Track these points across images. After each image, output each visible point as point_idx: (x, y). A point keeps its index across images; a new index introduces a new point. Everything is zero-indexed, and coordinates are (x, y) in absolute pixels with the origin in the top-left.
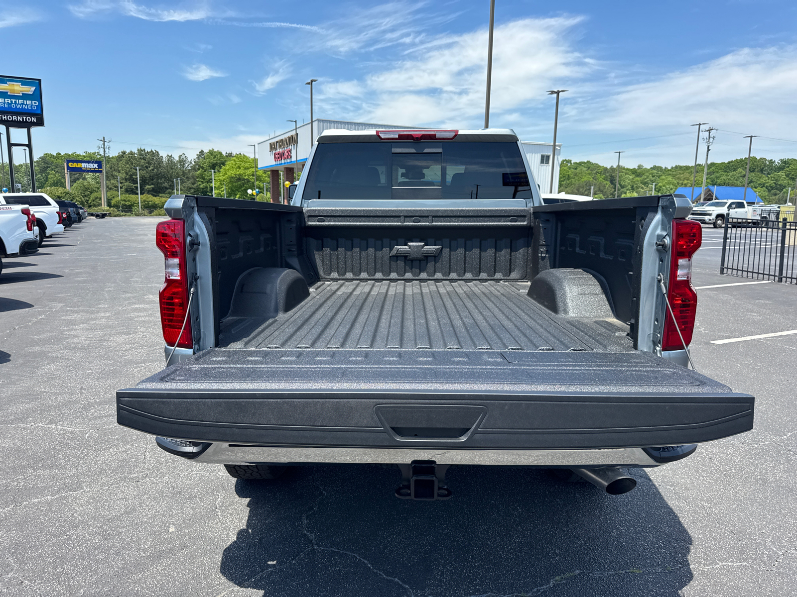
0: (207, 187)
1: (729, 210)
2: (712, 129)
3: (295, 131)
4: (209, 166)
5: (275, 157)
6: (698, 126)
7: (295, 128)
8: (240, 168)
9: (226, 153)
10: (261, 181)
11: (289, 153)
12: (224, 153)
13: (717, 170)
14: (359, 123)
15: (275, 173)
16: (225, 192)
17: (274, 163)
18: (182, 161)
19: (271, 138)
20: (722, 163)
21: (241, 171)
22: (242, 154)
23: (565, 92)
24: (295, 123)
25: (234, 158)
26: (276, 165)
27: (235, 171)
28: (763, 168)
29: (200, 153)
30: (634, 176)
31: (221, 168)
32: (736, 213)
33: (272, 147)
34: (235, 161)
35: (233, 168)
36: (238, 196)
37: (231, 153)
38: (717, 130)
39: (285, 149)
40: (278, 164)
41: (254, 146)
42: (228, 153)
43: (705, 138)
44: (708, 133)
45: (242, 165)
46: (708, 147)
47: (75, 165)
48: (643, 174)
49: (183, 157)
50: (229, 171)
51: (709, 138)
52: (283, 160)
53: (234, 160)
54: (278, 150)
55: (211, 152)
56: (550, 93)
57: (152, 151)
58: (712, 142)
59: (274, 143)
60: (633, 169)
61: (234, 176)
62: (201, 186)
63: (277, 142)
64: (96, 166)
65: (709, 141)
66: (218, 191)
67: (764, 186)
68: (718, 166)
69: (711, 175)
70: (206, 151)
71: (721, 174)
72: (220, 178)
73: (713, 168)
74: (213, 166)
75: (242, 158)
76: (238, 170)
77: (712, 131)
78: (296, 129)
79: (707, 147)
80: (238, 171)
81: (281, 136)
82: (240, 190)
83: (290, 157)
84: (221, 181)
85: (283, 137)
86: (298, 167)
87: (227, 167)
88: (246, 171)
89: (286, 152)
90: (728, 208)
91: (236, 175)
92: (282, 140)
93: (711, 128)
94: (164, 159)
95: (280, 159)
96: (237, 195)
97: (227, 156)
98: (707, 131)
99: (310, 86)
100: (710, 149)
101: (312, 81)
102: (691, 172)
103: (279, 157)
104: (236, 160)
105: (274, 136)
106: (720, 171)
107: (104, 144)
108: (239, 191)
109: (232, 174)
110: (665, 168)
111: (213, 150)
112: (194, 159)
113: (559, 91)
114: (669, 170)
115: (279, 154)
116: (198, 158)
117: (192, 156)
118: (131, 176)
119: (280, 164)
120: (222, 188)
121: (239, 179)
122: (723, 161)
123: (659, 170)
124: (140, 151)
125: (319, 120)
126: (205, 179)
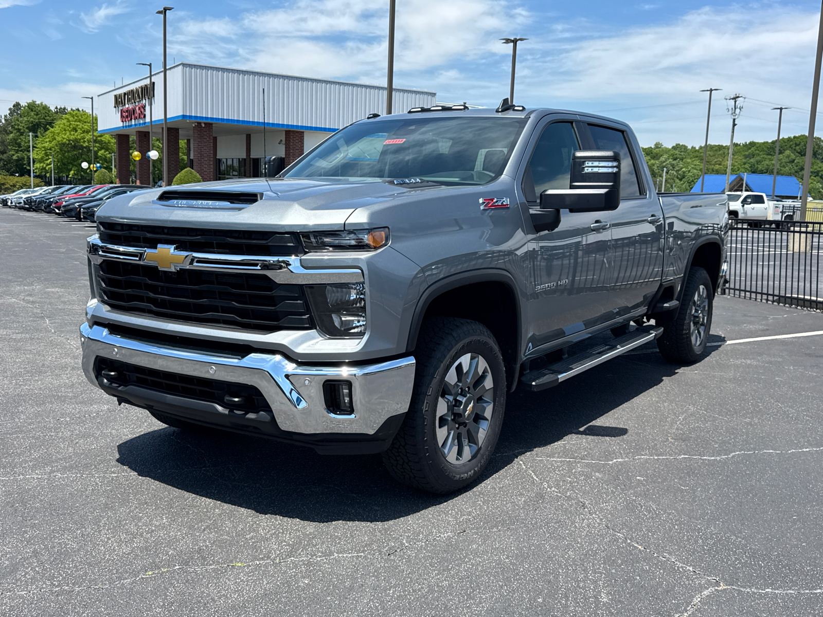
0: (23, 158)
1: (743, 206)
2: (738, 97)
3: (149, 79)
4: (27, 128)
5: (122, 116)
6: (709, 92)
7: (149, 75)
8: (76, 131)
9: (56, 108)
10: (107, 149)
11: (142, 110)
12: (53, 108)
13: (757, 152)
14: (245, 71)
15: (122, 139)
16: (52, 165)
17: (121, 124)
19: (116, 87)
20: (764, 143)
21: (77, 135)
22: (81, 110)
23: (525, 41)
24: (149, 67)
25: (67, 116)
26: (123, 127)
27: (68, 134)
28: (817, 151)
29: (14, 106)
30: (649, 158)
31: (46, 130)
32: (753, 209)
33: (119, 101)
34: (69, 121)
35: (65, 130)
36: (72, 172)
37: (65, 109)
38: (745, 98)
39: (137, 104)
40: (126, 126)
41: (92, 98)
42: (59, 107)
43: (730, 109)
44: (733, 101)
45: (80, 127)
46: (734, 120)
48: (662, 156)
50: (59, 133)
51: (735, 109)
52: (133, 120)
53: (68, 119)
54: (127, 106)
55: (32, 107)
56: (504, 41)
58: (739, 115)
59: (120, 95)
60: (648, 148)
61: (67, 142)
62: (15, 157)
63: (125, 94)
65: (735, 113)
66: (42, 165)
67: (818, 175)
68: (760, 146)
69: (750, 159)
70: (23, 103)
71: (763, 158)
72: (46, 145)
73: (753, 149)
74: (34, 128)
75: (78, 115)
76: (72, 133)
77: (739, 99)
78: (151, 76)
79: (732, 120)
80: (74, 135)
81: (131, 85)
82: (75, 163)
83: (142, 116)
84: (46, 149)
85: (133, 87)
86: (153, 131)
87: (56, 129)
88: (85, 134)
89: (137, 108)
90: (742, 202)
91: (69, 141)
92: (132, 91)
93: (738, 95)
95: (129, 119)
96: (71, 170)
97: (57, 113)
98: (733, 99)
99: (162, 16)
100: (736, 123)
101: (165, 9)
102: (724, 153)
103: (127, 115)
104: (71, 119)
105: (122, 86)
106: (761, 153)
108: (73, 165)
109: (64, 139)
110: (692, 147)
111: (35, 102)
112: (6, 116)
113: (516, 39)
114: (696, 151)
115: (127, 111)
119: (129, 126)
120: (47, 160)
121: (75, 147)
122: (766, 141)
123: (683, 150)
125: (184, 65)
126: (20, 147)
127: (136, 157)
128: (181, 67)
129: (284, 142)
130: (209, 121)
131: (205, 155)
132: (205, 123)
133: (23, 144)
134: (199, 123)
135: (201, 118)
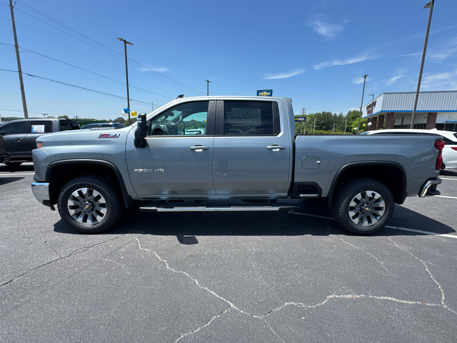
0: (349, 127)
4: (352, 118)
17: (367, 115)
18: (340, 116)
19: (367, 104)
29: (349, 112)
33: (368, 108)
47: (297, 119)
49: (341, 114)
55: (354, 112)
57: (328, 112)
63: (369, 105)
64: (304, 119)
70: (352, 111)
72: (356, 123)
74: (354, 118)
81: (371, 102)
89: (371, 110)
92: (371, 104)
94: (333, 115)
101: (366, 76)
103: (369, 112)
107: (304, 111)
111: (355, 110)
112: (346, 115)
116: (348, 114)
117: (345, 114)
118: (318, 123)
124: (323, 112)
125: (385, 93)
126: (349, 124)
127: (364, 125)
128: (383, 94)
129: (427, 117)
130: (392, 112)
131: (389, 124)
132: (391, 113)
133: (350, 123)
134: (389, 113)
135: (389, 111)
